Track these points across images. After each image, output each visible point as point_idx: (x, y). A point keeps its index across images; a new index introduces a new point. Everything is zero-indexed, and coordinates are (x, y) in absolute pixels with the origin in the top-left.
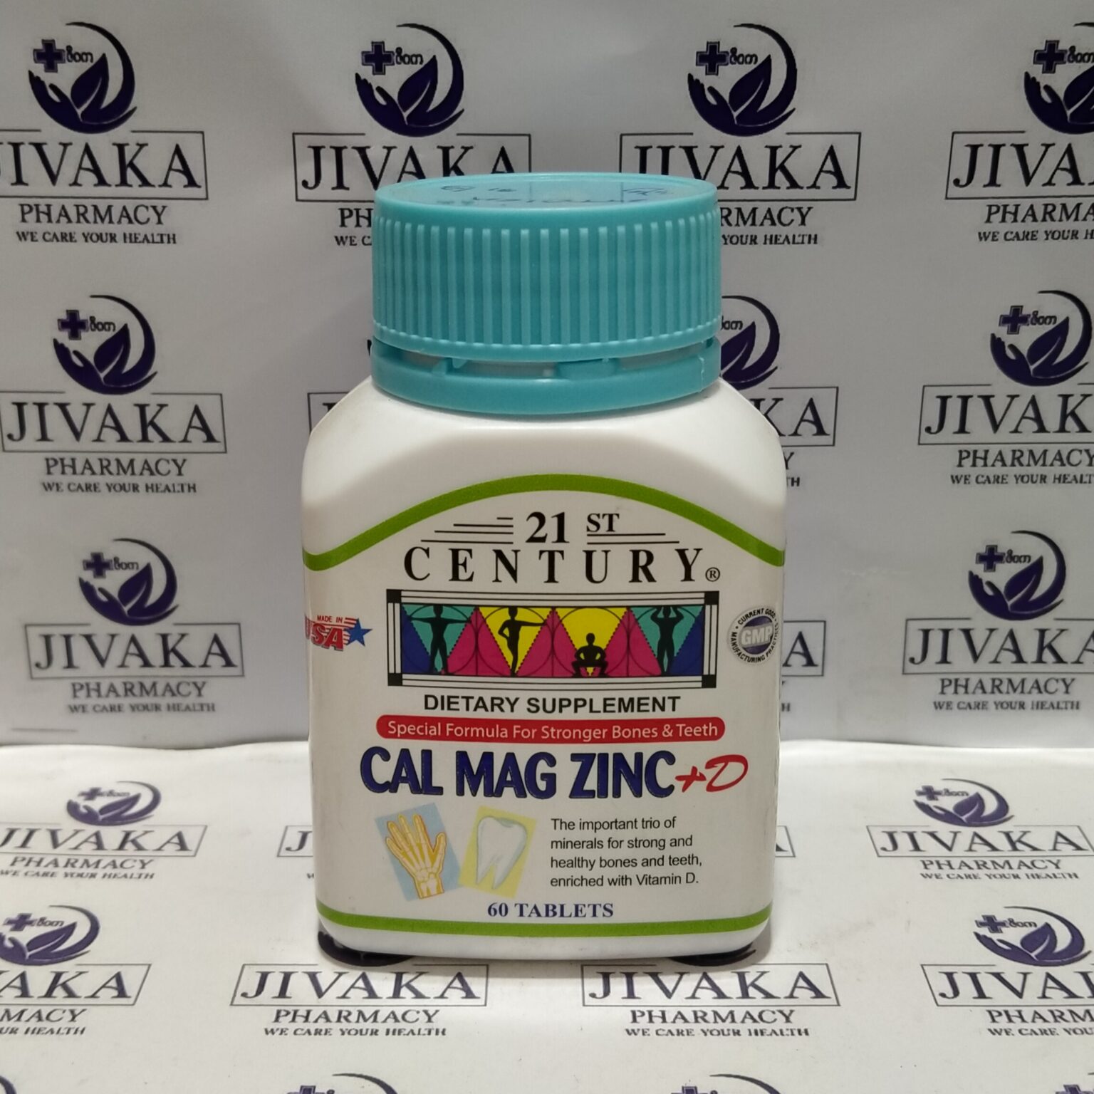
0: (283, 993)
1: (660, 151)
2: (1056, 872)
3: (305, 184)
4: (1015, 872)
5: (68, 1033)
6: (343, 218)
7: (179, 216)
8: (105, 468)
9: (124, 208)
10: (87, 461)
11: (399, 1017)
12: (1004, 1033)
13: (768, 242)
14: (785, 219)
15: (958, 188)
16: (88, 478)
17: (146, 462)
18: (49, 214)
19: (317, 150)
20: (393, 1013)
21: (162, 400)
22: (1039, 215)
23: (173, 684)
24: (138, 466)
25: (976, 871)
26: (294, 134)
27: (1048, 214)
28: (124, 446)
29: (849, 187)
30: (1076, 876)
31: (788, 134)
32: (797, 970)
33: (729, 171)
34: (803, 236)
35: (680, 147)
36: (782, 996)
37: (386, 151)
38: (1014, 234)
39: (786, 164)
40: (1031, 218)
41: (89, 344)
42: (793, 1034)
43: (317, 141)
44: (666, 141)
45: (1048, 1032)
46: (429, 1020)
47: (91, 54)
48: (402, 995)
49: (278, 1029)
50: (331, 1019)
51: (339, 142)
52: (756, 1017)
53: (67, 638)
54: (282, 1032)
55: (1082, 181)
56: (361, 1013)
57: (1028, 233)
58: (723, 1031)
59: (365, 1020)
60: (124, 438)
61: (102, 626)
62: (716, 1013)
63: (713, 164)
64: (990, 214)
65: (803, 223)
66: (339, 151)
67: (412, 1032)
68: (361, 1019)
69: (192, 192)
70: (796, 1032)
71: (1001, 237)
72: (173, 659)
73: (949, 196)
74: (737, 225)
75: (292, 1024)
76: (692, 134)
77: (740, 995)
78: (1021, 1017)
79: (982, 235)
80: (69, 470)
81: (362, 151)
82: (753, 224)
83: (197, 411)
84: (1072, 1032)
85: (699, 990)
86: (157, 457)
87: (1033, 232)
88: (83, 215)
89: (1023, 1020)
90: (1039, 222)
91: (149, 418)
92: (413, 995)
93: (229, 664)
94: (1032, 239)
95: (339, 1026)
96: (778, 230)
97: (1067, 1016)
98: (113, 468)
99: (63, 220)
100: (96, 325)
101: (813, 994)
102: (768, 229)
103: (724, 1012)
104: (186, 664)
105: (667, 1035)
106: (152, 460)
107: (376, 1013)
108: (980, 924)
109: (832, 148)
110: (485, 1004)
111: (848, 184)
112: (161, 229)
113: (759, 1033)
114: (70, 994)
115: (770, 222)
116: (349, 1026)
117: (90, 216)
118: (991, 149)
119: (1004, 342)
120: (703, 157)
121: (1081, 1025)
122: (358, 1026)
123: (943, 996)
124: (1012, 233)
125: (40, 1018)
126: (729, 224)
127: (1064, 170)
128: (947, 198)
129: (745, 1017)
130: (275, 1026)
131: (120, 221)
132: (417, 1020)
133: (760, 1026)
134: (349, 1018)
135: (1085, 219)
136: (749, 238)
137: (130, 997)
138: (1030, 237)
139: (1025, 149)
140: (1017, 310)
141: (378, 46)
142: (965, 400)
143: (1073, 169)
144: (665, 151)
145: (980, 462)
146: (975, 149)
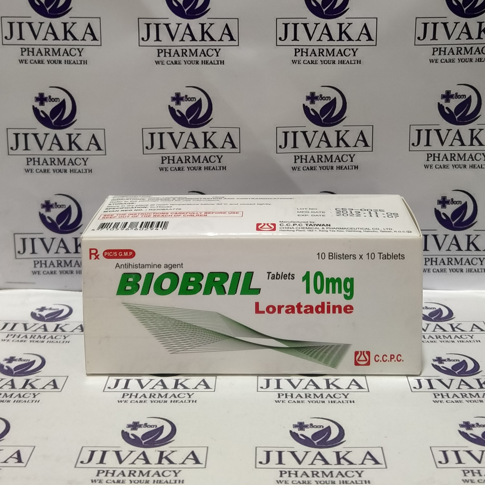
1: (293, 25)
2: (471, 340)
3: (143, 39)
4: (453, 340)
6: (159, 53)
8: (53, 162)
9: (66, 50)
10: (45, 159)
11: (177, 396)
12: (439, 402)
13: (340, 63)
14: (347, 53)
15: (419, 41)
16: (45, 167)
17: (71, 159)
18: (33, 52)
19: (148, 25)
20: (174, 394)
21: (79, 132)
22: (455, 52)
24: (67, 161)
25: (435, 339)
26: (139, 19)
27: (459, 52)
28: (62, 152)
29: (373, 40)
31: (347, 18)
32: (352, 378)
33: (322, 33)
34: (355, 60)
35: (302, 24)
36: (344, 388)
37: (177, 25)
38: (445, 60)
39: (346, 31)
40: (452, 53)
41: (48, 108)
42: (347, 402)
43: (148, 21)
44: (295, 21)
45: (459, 402)
46: (190, 397)
48: (178, 387)
49: (123, 401)
50: (147, 396)
51: (158, 22)
52: (332, 396)
54: (125, 401)
55: (473, 38)
57: (451, 60)
59: (162, 397)
60: (61, 149)
61: (48, 234)
62: (315, 395)
63: (316, 31)
64: (434, 51)
65: (354, 55)
66: (157, 25)
67: (182, 401)
69: (95, 42)
70: (349, 402)
71: (439, 61)
74: (327, 56)
75: (130, 399)
76: (306, 18)
78: (448, 396)
79: (431, 60)
80: (37, 163)
81: (167, 25)
82: (333, 55)
83: (93, 137)
84: (469, 402)
86: (76, 157)
87: (453, 59)
88: (48, 52)
89: (449, 397)
90: (455, 55)
91: (72, 140)
92: (183, 388)
94: (453, 62)
95: (150, 399)
96: (344, 58)
98: (56, 162)
99: (39, 54)
100: (51, 99)
101: (358, 387)
102: (340, 58)
103: (318, 394)
105: (293, 403)
106: (73, 158)
107: (166, 395)
108: (435, 361)
109: (365, 24)
110: (214, 391)
111: (373, 39)
112: (81, 58)
113: (333, 402)
114: (33, 387)
115: (340, 55)
116: (154, 399)
117: (51, 53)
118: (433, 25)
119: (444, 106)
120: (311, 28)
121: (474, 399)
122: (158, 400)
123: (415, 388)
124: (444, 59)
125: (20, 397)
126: (323, 56)
127: (464, 33)
128: (415, 45)
129: (327, 396)
130: (122, 399)
131: (63, 55)
132: (184, 397)
133: (333, 399)
134: (155, 396)
135: (475, 54)
136: (332, 61)
137: (59, 389)
138: (452, 61)
139: (447, 24)
140: (448, 92)
142: (428, 131)
143: (468, 33)
144: (295, 25)
145: (436, 159)
146: (425, 24)
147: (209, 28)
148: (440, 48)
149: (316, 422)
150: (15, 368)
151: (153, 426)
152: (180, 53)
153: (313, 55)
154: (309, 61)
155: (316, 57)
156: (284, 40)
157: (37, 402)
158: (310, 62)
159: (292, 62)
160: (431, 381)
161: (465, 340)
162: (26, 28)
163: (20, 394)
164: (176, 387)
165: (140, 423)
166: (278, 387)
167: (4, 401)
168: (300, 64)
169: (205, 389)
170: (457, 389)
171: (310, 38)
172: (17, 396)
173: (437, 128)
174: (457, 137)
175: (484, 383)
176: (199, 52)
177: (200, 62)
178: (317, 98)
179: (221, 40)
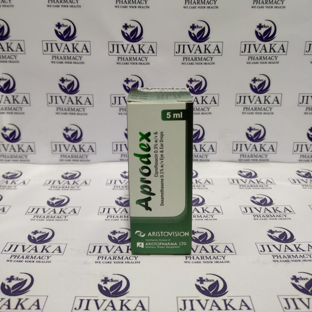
0: (108, 212)
2: (267, 187)
3: (111, 52)
4: (259, 187)
5: (64, 220)
6: (118, 59)
7: (84, 58)
8: (69, 110)
9: (74, 57)
10: (65, 108)
13: (205, 64)
14: (208, 59)
16: (65, 112)
18: (58, 58)
19: (113, 45)
21: (81, 96)
22: (259, 59)
23: (81, 155)
24: (75, 109)
25: (250, 187)
26: (109, 42)
27: (261, 58)
28: (73, 105)
29: (221, 53)
30: (271, 188)
31: (208, 42)
32: (214, 207)
34: (212, 63)
35: (187, 45)
37: (127, 45)
39: (208, 48)
40: (257, 59)
41: (66, 84)
42: (213, 220)
43: (113, 43)
44: (184, 44)
47: (67, 25)
51: (117, 43)
52: (206, 216)
53: (60, 145)
55: (267, 52)
56: (125, 216)
57: (257, 62)
58: (199, 219)
60: (73, 103)
61: (67, 143)
62: (198, 216)
63: (193, 48)
64: (249, 58)
65: (211, 60)
66: (118, 45)
69: (88, 53)
71: (251, 63)
72: (82, 150)
73: (240, 55)
74: (198, 61)
76: (189, 42)
77: (203, 212)
79: (247, 63)
80: (61, 110)
81: (122, 45)
82: (202, 60)
83: (88, 98)
86: (79, 107)
88: (65, 58)
89: (261, 217)
91: (78, 100)
93: (93, 151)
94: (257, 64)
97: (270, 216)
98: (70, 109)
99: (61, 59)
100: (67, 80)
101: (217, 212)
102: (205, 62)
103: (199, 216)
104: (84, 151)
106: (78, 108)
108: (251, 198)
109: (217, 45)
112: (81, 61)
115: (205, 60)
116: (123, 219)
117: (66, 58)
118: (249, 45)
119: (252, 85)
120: (191, 47)
121: (272, 218)
122: (124, 219)
123: (244, 212)
124: (253, 62)
125: (58, 218)
127: (263, 49)
129: (204, 216)
130: (107, 219)
131: (72, 60)
133: (207, 218)
134: (122, 217)
135: (268, 60)
136: (201, 63)
137: (77, 213)
139: (255, 45)
140: (255, 78)
141: (126, 24)
142: (245, 97)
143: (265, 49)
144: (184, 46)
145: (248, 110)
146: (245, 45)
147: (142, 47)
148: (252, 57)
149: (200, 230)
150: (55, 203)
151: (123, 233)
152: (129, 59)
155: (193, 61)
156: (178, 53)
158: (191, 64)
159: (182, 64)
162: (54, 46)
163: (58, 216)
168: (186, 64)
171: (191, 52)
173: (249, 95)
174: (258, 100)
175: (276, 210)
176: (138, 58)
177: (138, 63)
178: (193, 81)
179: (148, 53)
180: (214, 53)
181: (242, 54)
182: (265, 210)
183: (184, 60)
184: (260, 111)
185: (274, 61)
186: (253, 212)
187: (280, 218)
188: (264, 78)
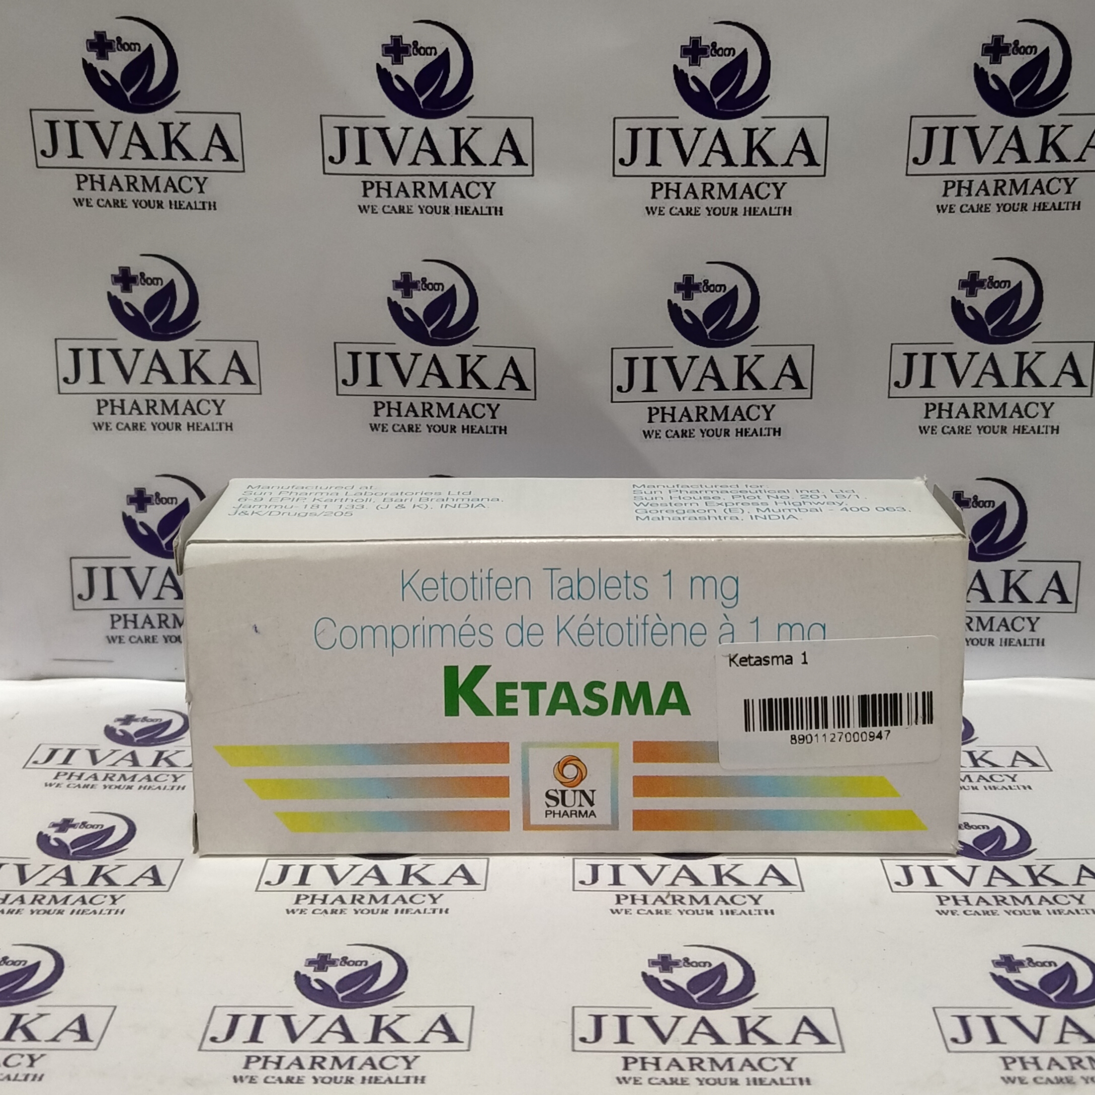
0: (303, 881)
1: (649, 132)
2: (1012, 784)
3: (331, 159)
5: (109, 913)
6: (365, 189)
7: (217, 187)
8: (151, 408)
9: (170, 179)
10: (135, 402)
11: (407, 900)
12: (950, 913)
13: (747, 213)
14: (762, 193)
15: (917, 166)
16: (135, 418)
17: (189, 402)
18: (102, 183)
19: (342, 130)
20: (402, 896)
21: (205, 345)
22: (991, 190)
24: (181, 406)
26: (321, 116)
27: (999, 189)
28: (169, 387)
29: (819, 165)
30: (1029, 788)
31: (764, 117)
33: (711, 150)
34: (779, 208)
35: (667, 129)
37: (403, 131)
38: (969, 207)
39: (762, 144)
40: (983, 193)
41: (139, 296)
43: (342, 122)
44: (654, 124)
45: (990, 913)
46: (434, 902)
47: (138, 44)
48: (410, 882)
49: (298, 910)
51: (361, 123)
52: (728, 900)
53: (109, 571)
54: (302, 911)
55: (1029, 160)
56: (373, 897)
57: (982, 206)
58: (697, 911)
59: (377, 902)
60: (169, 381)
61: (142, 559)
62: (692, 897)
63: (697, 144)
64: (946, 189)
65: (778, 197)
66: (362, 131)
67: (419, 911)
68: (373, 901)
69: (231, 165)
70: (763, 912)
71: (957, 209)
73: (909, 173)
74: (720, 198)
76: (677, 118)
77: (715, 882)
78: (967, 900)
79: (940, 208)
80: (118, 411)
81: (382, 131)
82: (734, 197)
83: (236, 355)
84: (1011, 913)
85: (678, 879)
86: (200, 397)
87: (986, 205)
88: (133, 184)
89: (969, 904)
90: (992, 196)
91: (192, 362)
92: (420, 882)
94: (985, 211)
95: (353, 907)
96: (756, 203)
98: (159, 407)
99: (115, 188)
100: (145, 280)
101: (781, 882)
102: (748, 202)
103: (699, 897)
106: (194, 401)
107: (386, 897)
109: (803, 130)
110: (485, 890)
111: (818, 162)
112: (203, 197)
113: (730, 912)
114: (111, 882)
115: (748, 196)
116: (362, 907)
117: (139, 185)
118: (946, 131)
119: (963, 305)
120: (687, 139)
121: (1021, 907)
122: (370, 907)
123: (898, 884)
124: (967, 206)
125: (84, 902)
126: (712, 198)
127: (1011, 149)
128: (907, 175)
129: (718, 900)
130: (296, 907)
131: (166, 191)
132: (423, 902)
133: (731, 907)
134: (362, 900)
135: (1032, 193)
136: (730, 210)
137: (164, 885)
138: (983, 209)
139: (977, 130)
140: (974, 275)
141: (397, 40)
142: (929, 356)
143: (1020, 150)
144: (654, 132)
145: (945, 414)
146: (931, 131)
147: (471, 137)
148: (960, 182)
149: (696, 955)
150: (71, 844)
151: (359, 963)
153: (691, 196)
154: (681, 209)
155: (696, 200)
156: (630, 164)
157: (119, 914)
158: (685, 212)
159: (646, 212)
160: (932, 869)
161: (1000, 785)
163: (83, 897)
164: (405, 881)
165: (333, 957)
166: (617, 881)
167: (51, 912)
168: (664, 214)
169: (465, 884)
170: (985, 886)
171: (685, 160)
172: (78, 900)
173: (949, 349)
174: (990, 369)
175: (1041, 875)
176: (450, 188)
177: (452, 210)
178: (696, 287)
179: (496, 163)
180: (788, 164)
181: (914, 168)
182: (991, 877)
183: (654, 197)
184: (997, 422)
185: (1062, 197)
186: (938, 882)
187: (1056, 907)
188: (1017, 275)
